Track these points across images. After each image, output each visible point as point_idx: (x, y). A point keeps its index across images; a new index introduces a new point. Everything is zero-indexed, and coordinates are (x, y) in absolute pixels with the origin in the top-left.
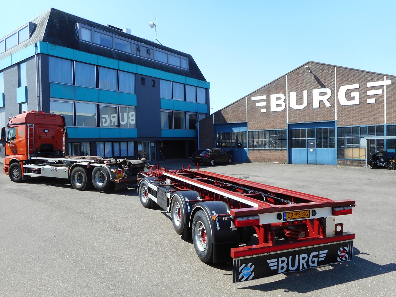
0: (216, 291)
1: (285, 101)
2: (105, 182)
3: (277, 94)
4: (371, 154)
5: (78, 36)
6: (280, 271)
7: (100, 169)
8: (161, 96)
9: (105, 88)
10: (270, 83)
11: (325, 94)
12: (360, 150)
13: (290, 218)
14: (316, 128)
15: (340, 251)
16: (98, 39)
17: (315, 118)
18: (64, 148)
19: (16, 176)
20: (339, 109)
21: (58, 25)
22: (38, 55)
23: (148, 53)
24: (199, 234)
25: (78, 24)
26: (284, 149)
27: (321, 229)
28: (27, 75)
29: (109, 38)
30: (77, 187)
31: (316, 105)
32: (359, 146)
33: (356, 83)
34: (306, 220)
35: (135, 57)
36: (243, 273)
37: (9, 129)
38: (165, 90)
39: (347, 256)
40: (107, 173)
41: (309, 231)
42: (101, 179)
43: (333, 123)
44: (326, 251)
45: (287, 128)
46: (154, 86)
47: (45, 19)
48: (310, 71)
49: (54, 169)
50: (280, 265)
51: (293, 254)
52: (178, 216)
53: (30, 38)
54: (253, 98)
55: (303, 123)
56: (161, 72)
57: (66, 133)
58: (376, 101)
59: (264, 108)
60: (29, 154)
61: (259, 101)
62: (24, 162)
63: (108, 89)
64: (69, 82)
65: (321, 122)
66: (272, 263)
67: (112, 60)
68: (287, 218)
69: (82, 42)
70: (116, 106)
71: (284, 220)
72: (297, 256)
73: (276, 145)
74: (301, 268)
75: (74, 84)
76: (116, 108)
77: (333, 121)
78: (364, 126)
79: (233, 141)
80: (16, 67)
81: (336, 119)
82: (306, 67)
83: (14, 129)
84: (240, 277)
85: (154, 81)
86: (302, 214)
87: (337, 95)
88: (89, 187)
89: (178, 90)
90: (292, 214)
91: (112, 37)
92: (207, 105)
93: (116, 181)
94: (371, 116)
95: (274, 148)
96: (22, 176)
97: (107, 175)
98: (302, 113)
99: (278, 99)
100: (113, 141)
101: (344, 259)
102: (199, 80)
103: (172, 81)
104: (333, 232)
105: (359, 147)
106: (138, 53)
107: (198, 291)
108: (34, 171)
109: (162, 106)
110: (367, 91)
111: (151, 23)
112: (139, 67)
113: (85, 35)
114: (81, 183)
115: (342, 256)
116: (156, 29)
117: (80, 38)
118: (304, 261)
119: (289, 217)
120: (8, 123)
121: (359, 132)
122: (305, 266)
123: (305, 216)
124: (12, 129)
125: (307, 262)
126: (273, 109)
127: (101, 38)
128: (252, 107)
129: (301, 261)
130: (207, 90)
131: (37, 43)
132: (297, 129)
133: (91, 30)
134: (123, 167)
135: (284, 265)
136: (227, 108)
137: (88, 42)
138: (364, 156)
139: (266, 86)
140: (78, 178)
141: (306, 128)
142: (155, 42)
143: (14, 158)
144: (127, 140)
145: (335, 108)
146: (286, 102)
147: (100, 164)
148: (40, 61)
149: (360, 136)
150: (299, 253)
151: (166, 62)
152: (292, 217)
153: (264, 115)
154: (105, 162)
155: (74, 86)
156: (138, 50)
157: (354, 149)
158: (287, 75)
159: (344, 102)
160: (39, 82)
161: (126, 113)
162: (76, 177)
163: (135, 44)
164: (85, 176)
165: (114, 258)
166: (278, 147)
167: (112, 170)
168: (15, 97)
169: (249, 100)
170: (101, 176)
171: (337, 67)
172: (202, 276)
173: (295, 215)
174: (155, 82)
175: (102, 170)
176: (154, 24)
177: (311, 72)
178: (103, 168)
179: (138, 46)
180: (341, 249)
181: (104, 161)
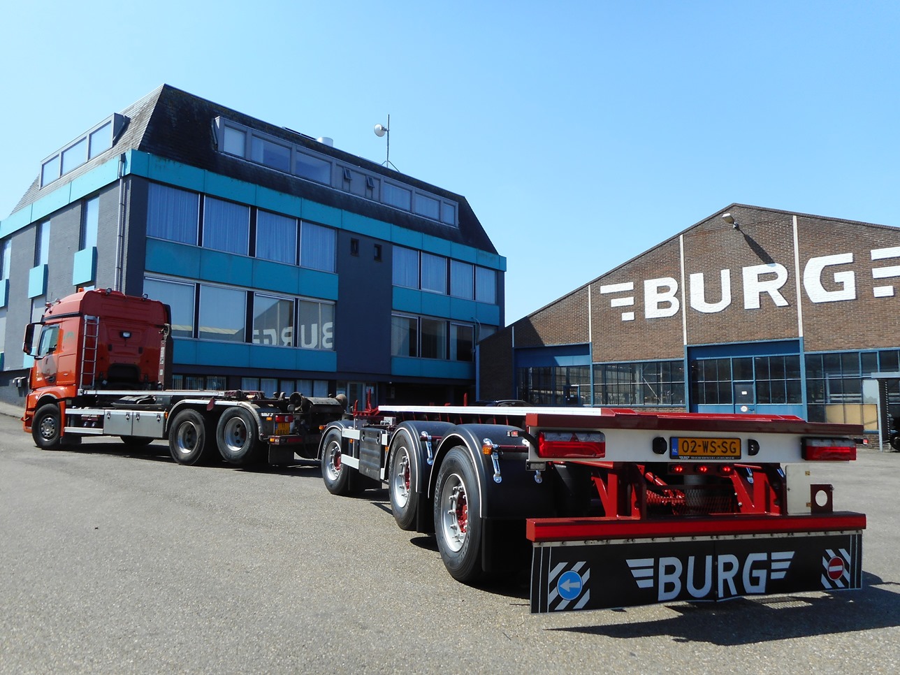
0: (485, 631)
1: (678, 295)
2: (247, 443)
3: (658, 278)
4: (890, 415)
5: (217, 144)
6: (662, 594)
7: (237, 412)
8: (395, 282)
9: (269, 256)
10: (644, 254)
11: (773, 276)
12: (862, 410)
13: (689, 453)
14: (753, 356)
15: (828, 558)
16: (259, 154)
17: (751, 334)
18: (161, 372)
19: (49, 435)
20: (809, 310)
21: (176, 119)
22: (125, 178)
23: (369, 187)
24: (451, 511)
25: (217, 120)
26: (679, 407)
27: (772, 492)
28: (100, 224)
29: (285, 153)
30: (182, 457)
31: (751, 302)
32: (860, 399)
33: (846, 252)
34: (730, 465)
35: (339, 194)
36: (561, 589)
37: (45, 328)
38: (403, 270)
39: (847, 576)
40: (253, 422)
41: (740, 504)
42: (238, 437)
43: (794, 345)
44: (790, 555)
45: (685, 357)
46: (378, 257)
47: (148, 106)
48: (734, 226)
49: (133, 416)
50: (664, 579)
51: (700, 551)
52: (404, 485)
53: (113, 146)
54: (605, 289)
55: (722, 344)
56: (396, 229)
57: (169, 337)
58: (894, 293)
59: (631, 311)
60: (81, 385)
61: (619, 294)
62: (69, 402)
63: (275, 259)
64: (189, 239)
65: (765, 341)
66: (640, 568)
67: (287, 197)
68: (681, 452)
69: (225, 156)
70: (292, 298)
71: (672, 456)
72: (709, 559)
73: (659, 396)
74: (721, 593)
75: (200, 244)
76: (292, 302)
77: (794, 339)
78: (870, 349)
79: (559, 393)
80: (78, 208)
81: (801, 335)
82: (725, 215)
83: (55, 327)
84: (551, 597)
85: (379, 248)
86: (719, 446)
87: (802, 280)
88: (210, 457)
89: (434, 271)
90: (694, 443)
91: (291, 149)
92: (498, 308)
93: (271, 440)
94: (886, 326)
95: (655, 405)
96: (62, 435)
97: (252, 427)
98: (718, 321)
99: (662, 290)
100: (281, 376)
101: (839, 583)
102: (480, 251)
103: (420, 251)
104: (807, 505)
105: (862, 403)
106: (346, 185)
107: (434, 629)
108: (90, 422)
109: (395, 304)
110: (873, 269)
111: (378, 126)
112: (347, 214)
113: (232, 143)
114: (190, 448)
115: (837, 575)
116: (388, 139)
117: (219, 149)
118: (729, 576)
119: (685, 449)
120: (43, 316)
121: (858, 366)
122: (733, 591)
123: (729, 453)
124: (51, 328)
125: (738, 579)
126: (651, 312)
127: (265, 151)
128: (602, 308)
129: (722, 575)
130: (499, 274)
131: (126, 154)
132: (709, 358)
133: (245, 133)
134: (292, 409)
135: (675, 578)
136: (545, 312)
137: (238, 157)
138: (874, 422)
139: (633, 260)
140: (186, 438)
141: (731, 357)
142: (385, 165)
143: (48, 394)
144: (312, 377)
145: (797, 310)
146: (681, 296)
147: (239, 401)
148: (129, 192)
149: (860, 375)
150: (716, 549)
151: (408, 209)
152: (692, 451)
153: (631, 327)
154: (249, 397)
155: (199, 250)
156: (347, 179)
157: (848, 407)
158: (681, 236)
159: (818, 294)
160: (123, 237)
161: (316, 325)
162: (181, 433)
163: (340, 166)
164: (201, 431)
165: (229, 567)
166: (665, 401)
167: (263, 415)
168: (71, 273)
169: (596, 292)
170: (238, 430)
171: (798, 215)
172: (450, 604)
173: (702, 447)
174: (381, 250)
175: (241, 416)
176: (383, 129)
177: (737, 228)
178: (244, 410)
179: (348, 172)
180: (831, 553)
181: (248, 394)
